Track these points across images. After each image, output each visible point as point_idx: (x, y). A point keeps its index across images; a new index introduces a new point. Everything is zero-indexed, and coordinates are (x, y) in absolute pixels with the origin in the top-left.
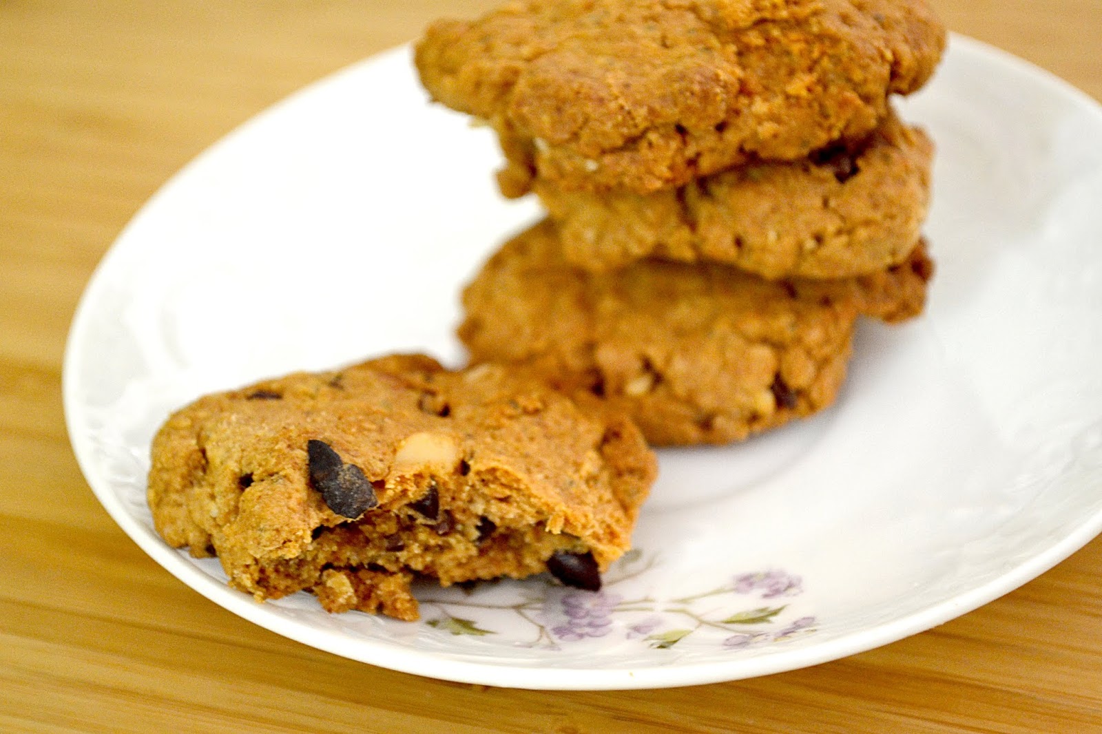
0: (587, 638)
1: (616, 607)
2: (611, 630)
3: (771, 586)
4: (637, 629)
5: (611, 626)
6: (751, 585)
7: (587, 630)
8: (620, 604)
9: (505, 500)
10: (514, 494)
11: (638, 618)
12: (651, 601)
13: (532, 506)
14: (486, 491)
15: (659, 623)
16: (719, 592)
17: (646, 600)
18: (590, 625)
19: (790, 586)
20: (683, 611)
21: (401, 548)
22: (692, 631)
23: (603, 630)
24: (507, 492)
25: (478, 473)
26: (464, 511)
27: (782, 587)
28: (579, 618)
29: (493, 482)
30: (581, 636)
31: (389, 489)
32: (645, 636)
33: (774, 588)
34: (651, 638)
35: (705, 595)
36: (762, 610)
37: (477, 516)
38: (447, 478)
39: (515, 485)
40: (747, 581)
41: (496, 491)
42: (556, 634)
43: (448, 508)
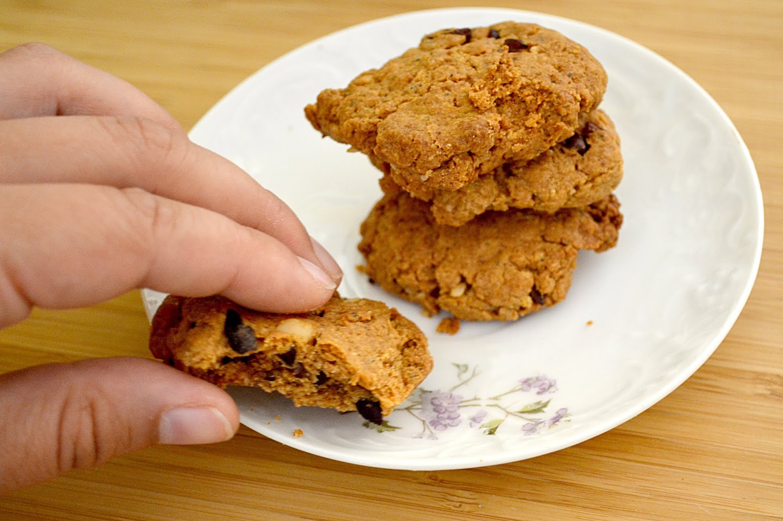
0: (449, 428)
1: (461, 404)
2: (461, 422)
3: (540, 386)
4: (474, 419)
5: (460, 418)
6: (529, 385)
7: (448, 421)
8: (462, 402)
9: (333, 363)
10: (338, 360)
11: (472, 412)
12: (479, 399)
13: (346, 368)
14: (323, 356)
15: (485, 415)
16: (513, 391)
17: (475, 399)
18: (449, 418)
19: (551, 386)
20: (496, 405)
21: (273, 379)
22: (504, 420)
23: (456, 421)
24: (334, 359)
25: (321, 345)
26: (311, 366)
27: (546, 387)
28: (442, 413)
29: (328, 352)
30: (446, 426)
31: (266, 343)
32: (480, 425)
33: (542, 387)
34: (483, 426)
35: (506, 394)
36: (538, 403)
37: (318, 370)
38: (302, 345)
39: (339, 356)
40: (527, 383)
41: (328, 357)
42: (432, 425)
43: (301, 361)
